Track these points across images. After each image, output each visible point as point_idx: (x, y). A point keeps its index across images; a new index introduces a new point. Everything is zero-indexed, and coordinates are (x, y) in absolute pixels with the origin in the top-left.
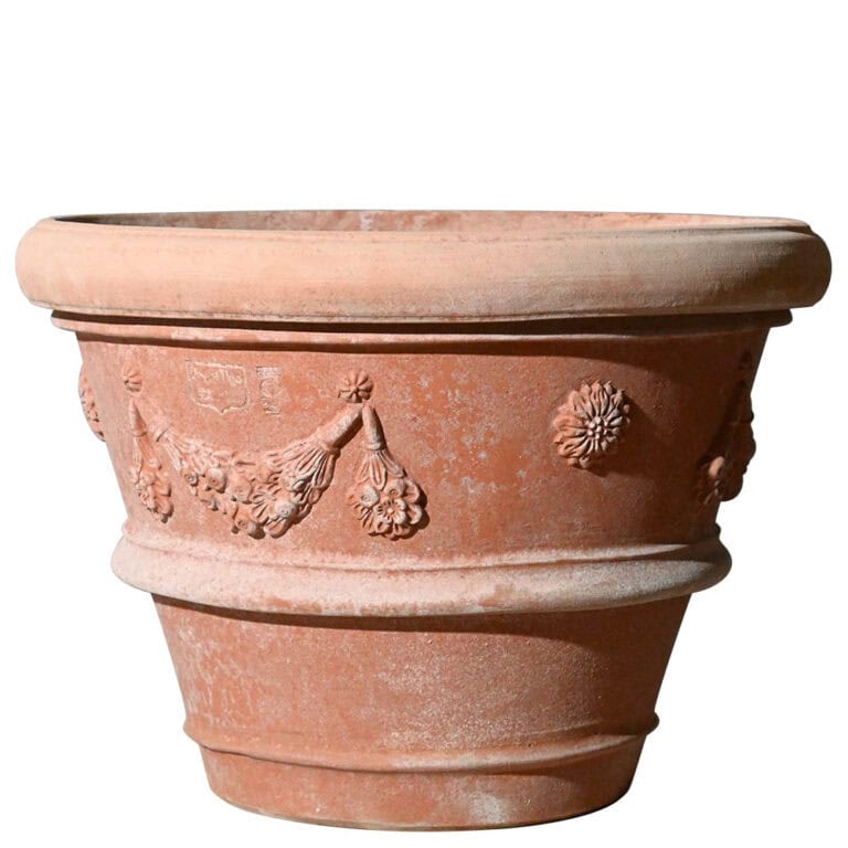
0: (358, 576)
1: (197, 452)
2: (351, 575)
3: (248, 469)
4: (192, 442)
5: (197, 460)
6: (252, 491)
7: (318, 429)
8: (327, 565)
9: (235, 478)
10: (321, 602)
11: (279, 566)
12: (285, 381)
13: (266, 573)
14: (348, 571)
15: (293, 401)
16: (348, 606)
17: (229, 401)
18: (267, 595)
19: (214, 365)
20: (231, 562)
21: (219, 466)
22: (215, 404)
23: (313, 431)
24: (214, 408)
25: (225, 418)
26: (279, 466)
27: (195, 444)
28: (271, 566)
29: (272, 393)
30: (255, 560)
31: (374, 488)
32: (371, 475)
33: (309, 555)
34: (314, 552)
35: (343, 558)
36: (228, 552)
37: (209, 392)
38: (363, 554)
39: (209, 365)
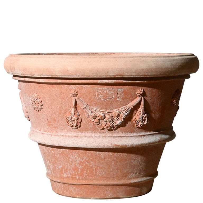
0: (133, 137)
1: (95, 111)
2: (132, 137)
3: (110, 114)
4: (94, 108)
5: (96, 112)
6: (112, 119)
7: (130, 103)
8: (126, 135)
9: (107, 116)
10: (127, 144)
11: (114, 137)
12: (124, 92)
13: (110, 139)
14: (131, 136)
15: (125, 96)
16: (133, 145)
17: (107, 98)
18: (113, 144)
19: (105, 89)
20: (100, 137)
21: (103, 114)
22: (103, 98)
23: (128, 103)
24: (103, 100)
25: (105, 102)
26: (120, 112)
27: (95, 109)
28: (112, 137)
29: (120, 95)
30: (106, 136)
31: (142, 116)
32: (141, 113)
33: (121, 133)
34: (122, 133)
35: (129, 134)
36: (98, 135)
37: (102, 95)
38: (134, 132)
39: (104, 89)
